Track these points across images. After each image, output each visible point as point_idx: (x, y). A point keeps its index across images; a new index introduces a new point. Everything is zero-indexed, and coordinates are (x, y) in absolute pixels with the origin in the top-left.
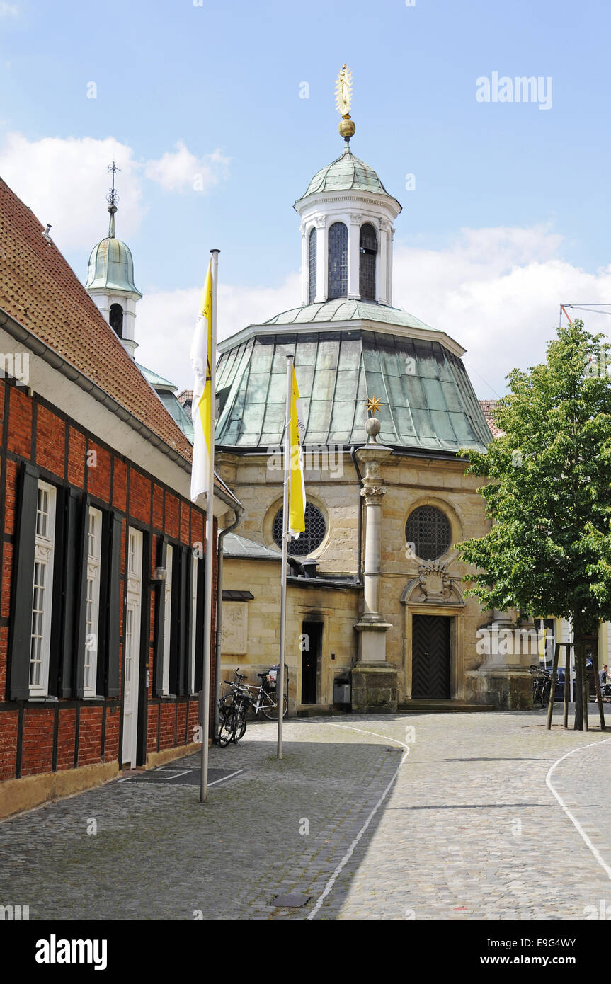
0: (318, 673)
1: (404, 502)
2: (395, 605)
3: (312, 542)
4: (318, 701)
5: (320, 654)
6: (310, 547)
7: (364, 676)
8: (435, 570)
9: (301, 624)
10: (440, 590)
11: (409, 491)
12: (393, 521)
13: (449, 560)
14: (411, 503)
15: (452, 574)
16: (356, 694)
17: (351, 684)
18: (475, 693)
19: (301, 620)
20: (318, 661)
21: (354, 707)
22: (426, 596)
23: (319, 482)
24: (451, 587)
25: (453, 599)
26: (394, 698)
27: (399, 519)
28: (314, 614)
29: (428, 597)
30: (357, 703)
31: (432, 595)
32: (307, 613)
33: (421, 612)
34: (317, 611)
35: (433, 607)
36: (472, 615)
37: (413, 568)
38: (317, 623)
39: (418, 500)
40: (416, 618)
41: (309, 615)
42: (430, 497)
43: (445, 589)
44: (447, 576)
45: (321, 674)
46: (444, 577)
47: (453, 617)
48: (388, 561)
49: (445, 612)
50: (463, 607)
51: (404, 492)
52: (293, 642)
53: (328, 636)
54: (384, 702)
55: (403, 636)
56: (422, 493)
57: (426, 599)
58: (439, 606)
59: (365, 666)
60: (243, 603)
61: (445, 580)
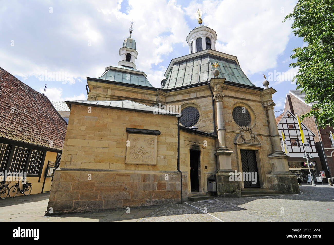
0: (199, 176)
1: (231, 103)
2: (232, 144)
3: (195, 121)
4: (200, 190)
5: (200, 166)
6: (194, 123)
7: (222, 177)
8: (247, 130)
9: (189, 150)
10: (250, 139)
11: (233, 99)
12: (228, 110)
13: (252, 127)
14: (234, 104)
15: (254, 133)
16: (219, 187)
17: (216, 181)
18: (271, 185)
19: (189, 148)
20: (199, 170)
21: (219, 194)
22: (245, 141)
23: (196, 98)
24: (254, 137)
25: (256, 143)
26: (239, 189)
27: (229, 109)
28: (195, 146)
29: (246, 142)
30: (220, 192)
31: (248, 141)
32: (192, 145)
33: (244, 148)
34: (197, 145)
35: (249, 146)
36: (265, 150)
37: (238, 130)
38: (197, 151)
39: (236, 103)
40: (242, 150)
41: (193, 147)
42: (241, 102)
43: (253, 138)
44: (252, 133)
45: (200, 176)
46: (251, 133)
47: (257, 150)
48: (227, 126)
49: (254, 148)
50: (261, 146)
51: (230, 100)
52: (185, 159)
53: (203, 157)
54: (234, 191)
55: (237, 158)
56: (238, 100)
57: (245, 143)
58: (251, 145)
59: (222, 172)
60: (154, 136)
61: (252, 134)
